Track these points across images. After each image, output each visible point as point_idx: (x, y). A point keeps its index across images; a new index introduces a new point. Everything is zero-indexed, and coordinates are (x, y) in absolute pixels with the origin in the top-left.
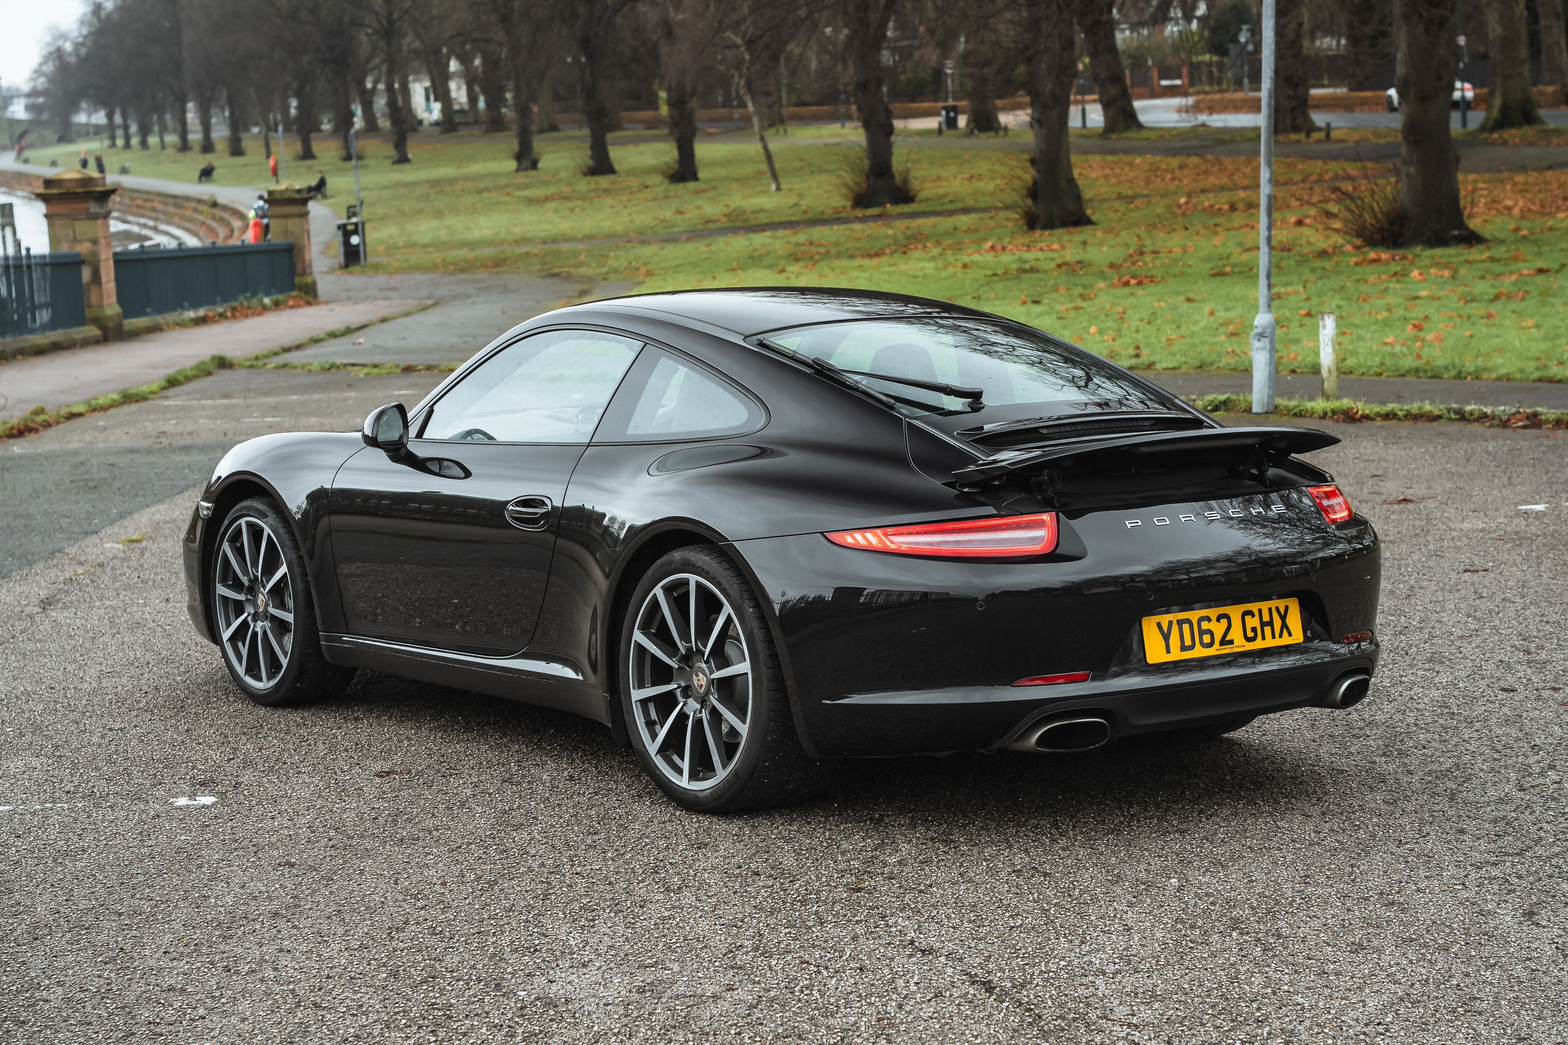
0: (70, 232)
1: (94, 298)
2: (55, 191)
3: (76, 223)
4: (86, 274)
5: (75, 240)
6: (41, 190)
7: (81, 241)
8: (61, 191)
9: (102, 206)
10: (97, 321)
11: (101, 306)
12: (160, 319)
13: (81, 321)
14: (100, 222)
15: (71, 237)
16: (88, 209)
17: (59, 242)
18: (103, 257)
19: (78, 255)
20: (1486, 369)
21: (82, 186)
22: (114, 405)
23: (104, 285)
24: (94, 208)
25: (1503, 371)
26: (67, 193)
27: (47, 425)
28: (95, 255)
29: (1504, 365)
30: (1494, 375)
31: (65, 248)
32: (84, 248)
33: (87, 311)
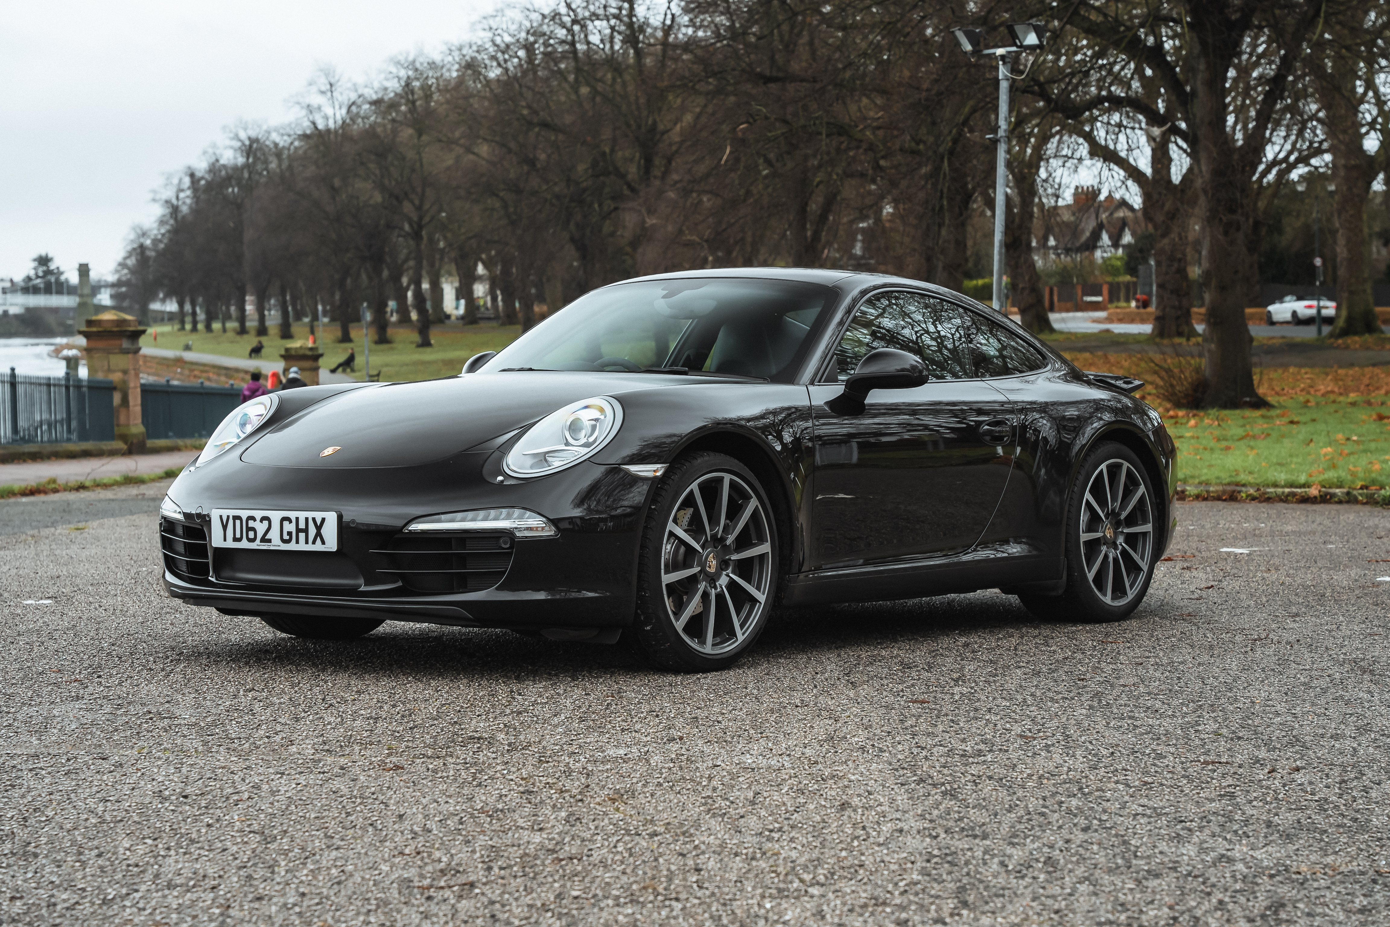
0: (106, 363)
1: (122, 419)
2: (94, 329)
3: (111, 356)
4: (117, 398)
5: (109, 370)
6: (84, 328)
7: (114, 371)
8: (100, 329)
9: (133, 344)
10: (124, 438)
11: (128, 425)
12: (180, 442)
13: (111, 436)
14: (130, 356)
15: (106, 367)
16: (121, 345)
17: (96, 371)
18: (132, 385)
19: (111, 382)
20: (1193, 477)
21: (117, 326)
22: (116, 484)
23: (131, 408)
24: (125, 344)
25: (1203, 478)
26: (105, 331)
27: (55, 491)
28: (125, 382)
29: (1206, 474)
30: (1197, 481)
31: (100, 376)
32: (116, 377)
33: (116, 428)
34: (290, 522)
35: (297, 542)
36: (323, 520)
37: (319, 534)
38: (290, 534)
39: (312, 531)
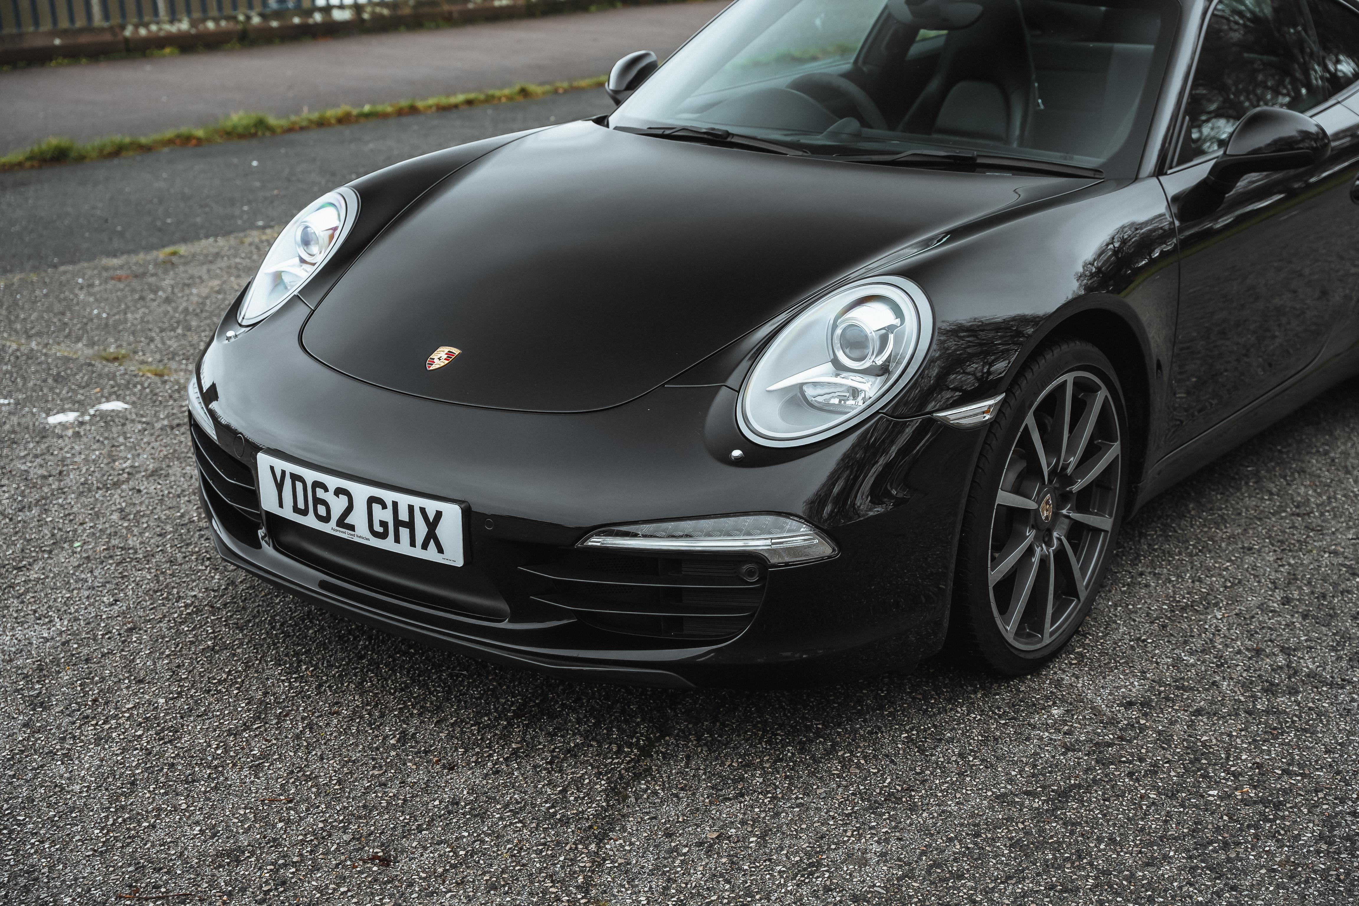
34: (384, 506)
35: (397, 540)
36: (439, 515)
37: (431, 535)
38: (384, 524)
39: (421, 530)
